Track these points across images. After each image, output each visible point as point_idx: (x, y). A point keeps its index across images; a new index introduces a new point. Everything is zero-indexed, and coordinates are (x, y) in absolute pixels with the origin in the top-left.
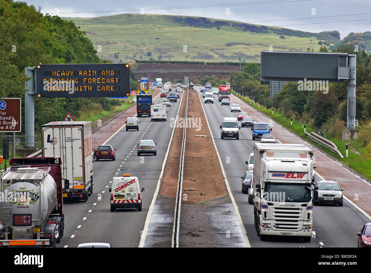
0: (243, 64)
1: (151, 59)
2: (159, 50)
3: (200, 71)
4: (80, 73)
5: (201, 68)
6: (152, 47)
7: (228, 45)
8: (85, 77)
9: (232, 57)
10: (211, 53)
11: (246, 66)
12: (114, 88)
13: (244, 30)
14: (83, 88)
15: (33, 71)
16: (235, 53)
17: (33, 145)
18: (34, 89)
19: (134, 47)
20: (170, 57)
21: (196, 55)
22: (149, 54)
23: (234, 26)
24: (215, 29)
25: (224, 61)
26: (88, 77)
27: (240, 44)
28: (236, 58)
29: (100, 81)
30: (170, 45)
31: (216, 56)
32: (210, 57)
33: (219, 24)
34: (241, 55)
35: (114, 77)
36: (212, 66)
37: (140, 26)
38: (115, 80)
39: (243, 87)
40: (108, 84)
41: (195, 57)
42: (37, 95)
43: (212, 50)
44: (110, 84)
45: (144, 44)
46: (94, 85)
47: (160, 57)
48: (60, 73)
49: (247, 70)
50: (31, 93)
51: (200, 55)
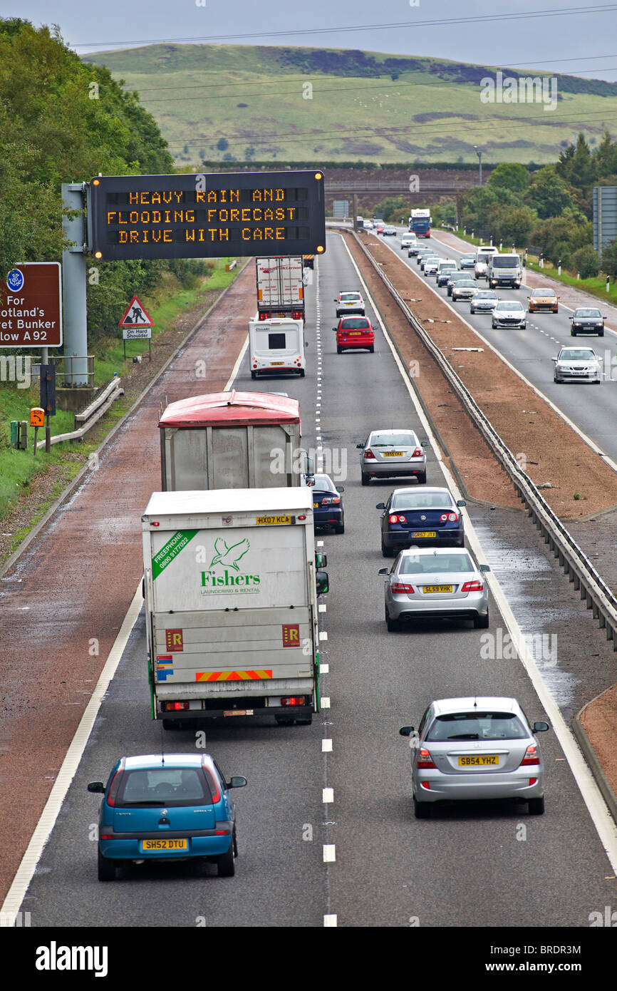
0: (488, 168)
1: (228, 157)
2: (247, 135)
3: (368, 185)
4: (198, 197)
5: (368, 178)
6: (228, 129)
7: (421, 119)
8: (212, 205)
9: (430, 150)
10: (377, 141)
11: (495, 172)
12: (285, 233)
13: (460, 81)
14: (207, 235)
15: (82, 194)
16: (438, 140)
17: (85, 380)
18: (85, 240)
19: (184, 127)
20: (274, 151)
21: (340, 145)
22: (222, 145)
23: (433, 71)
24: (385, 80)
25: (410, 159)
26: (218, 206)
27: (449, 115)
28: (439, 151)
29: (250, 215)
30: (274, 121)
31: (392, 147)
32: (376, 150)
33: (397, 67)
34: (452, 144)
35: (284, 204)
36: (397, 173)
37: (198, 74)
38: (286, 213)
39: (498, 224)
40: (269, 223)
41: (337, 151)
42: (93, 252)
43: (380, 132)
44: (274, 224)
45: (209, 121)
46: (235, 227)
47: (250, 152)
48: (149, 198)
49: (498, 181)
50: (78, 248)
51: (350, 147)
